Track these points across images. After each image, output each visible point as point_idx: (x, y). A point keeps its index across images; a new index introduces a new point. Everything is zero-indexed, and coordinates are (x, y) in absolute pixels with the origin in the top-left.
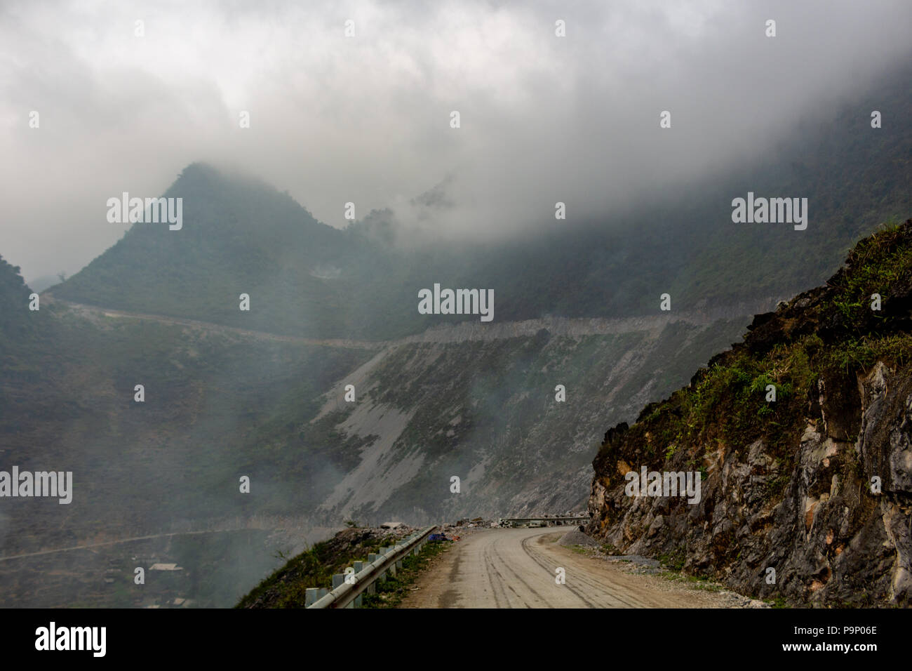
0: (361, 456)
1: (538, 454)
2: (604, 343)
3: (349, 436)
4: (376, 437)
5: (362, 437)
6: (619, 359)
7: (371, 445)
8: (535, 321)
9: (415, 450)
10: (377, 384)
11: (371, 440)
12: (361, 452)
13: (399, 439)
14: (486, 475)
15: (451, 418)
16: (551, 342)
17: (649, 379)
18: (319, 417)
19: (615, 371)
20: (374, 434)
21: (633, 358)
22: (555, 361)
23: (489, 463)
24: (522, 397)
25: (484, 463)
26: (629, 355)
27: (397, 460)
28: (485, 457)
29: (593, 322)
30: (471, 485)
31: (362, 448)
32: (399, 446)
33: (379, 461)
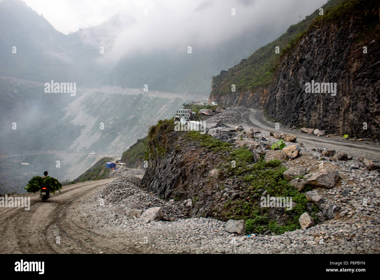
0: (81, 132)
1: (135, 135)
2: (158, 101)
3: (76, 125)
4: (85, 126)
5: (81, 126)
6: (161, 107)
7: (84, 128)
8: (138, 90)
9: (98, 131)
10: (84, 106)
11: (83, 127)
12: (81, 131)
13: (93, 127)
14: (120, 140)
15: (110, 121)
16: (143, 98)
17: (167, 115)
18: (65, 118)
19: (160, 111)
20: (84, 125)
21: (165, 108)
22: (143, 105)
23: (121, 137)
24: (132, 117)
25: (119, 137)
26: (164, 106)
27: (92, 134)
28: (120, 135)
29: (156, 92)
30: (115, 143)
31: (81, 130)
32: (93, 129)
33: (87, 134)
